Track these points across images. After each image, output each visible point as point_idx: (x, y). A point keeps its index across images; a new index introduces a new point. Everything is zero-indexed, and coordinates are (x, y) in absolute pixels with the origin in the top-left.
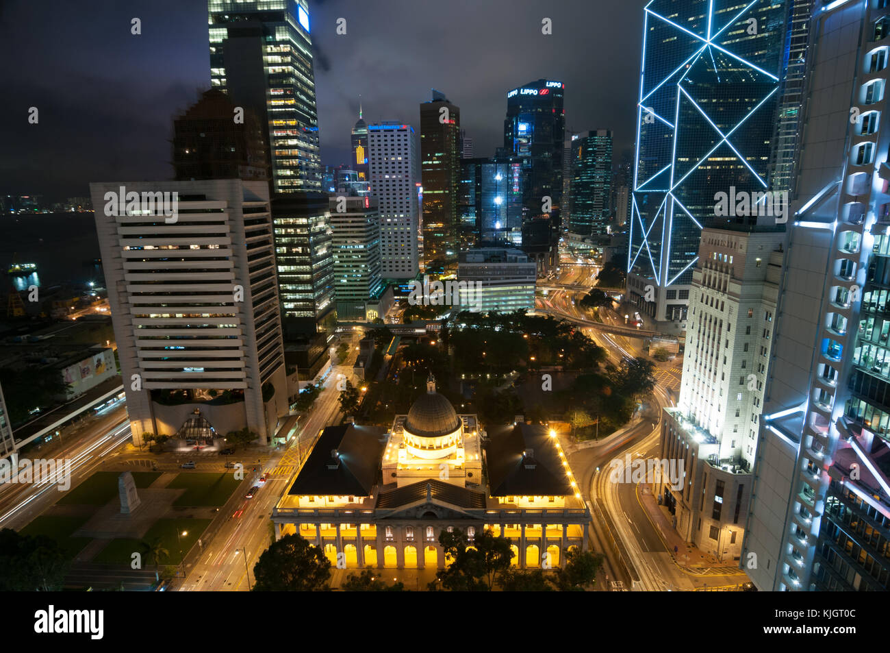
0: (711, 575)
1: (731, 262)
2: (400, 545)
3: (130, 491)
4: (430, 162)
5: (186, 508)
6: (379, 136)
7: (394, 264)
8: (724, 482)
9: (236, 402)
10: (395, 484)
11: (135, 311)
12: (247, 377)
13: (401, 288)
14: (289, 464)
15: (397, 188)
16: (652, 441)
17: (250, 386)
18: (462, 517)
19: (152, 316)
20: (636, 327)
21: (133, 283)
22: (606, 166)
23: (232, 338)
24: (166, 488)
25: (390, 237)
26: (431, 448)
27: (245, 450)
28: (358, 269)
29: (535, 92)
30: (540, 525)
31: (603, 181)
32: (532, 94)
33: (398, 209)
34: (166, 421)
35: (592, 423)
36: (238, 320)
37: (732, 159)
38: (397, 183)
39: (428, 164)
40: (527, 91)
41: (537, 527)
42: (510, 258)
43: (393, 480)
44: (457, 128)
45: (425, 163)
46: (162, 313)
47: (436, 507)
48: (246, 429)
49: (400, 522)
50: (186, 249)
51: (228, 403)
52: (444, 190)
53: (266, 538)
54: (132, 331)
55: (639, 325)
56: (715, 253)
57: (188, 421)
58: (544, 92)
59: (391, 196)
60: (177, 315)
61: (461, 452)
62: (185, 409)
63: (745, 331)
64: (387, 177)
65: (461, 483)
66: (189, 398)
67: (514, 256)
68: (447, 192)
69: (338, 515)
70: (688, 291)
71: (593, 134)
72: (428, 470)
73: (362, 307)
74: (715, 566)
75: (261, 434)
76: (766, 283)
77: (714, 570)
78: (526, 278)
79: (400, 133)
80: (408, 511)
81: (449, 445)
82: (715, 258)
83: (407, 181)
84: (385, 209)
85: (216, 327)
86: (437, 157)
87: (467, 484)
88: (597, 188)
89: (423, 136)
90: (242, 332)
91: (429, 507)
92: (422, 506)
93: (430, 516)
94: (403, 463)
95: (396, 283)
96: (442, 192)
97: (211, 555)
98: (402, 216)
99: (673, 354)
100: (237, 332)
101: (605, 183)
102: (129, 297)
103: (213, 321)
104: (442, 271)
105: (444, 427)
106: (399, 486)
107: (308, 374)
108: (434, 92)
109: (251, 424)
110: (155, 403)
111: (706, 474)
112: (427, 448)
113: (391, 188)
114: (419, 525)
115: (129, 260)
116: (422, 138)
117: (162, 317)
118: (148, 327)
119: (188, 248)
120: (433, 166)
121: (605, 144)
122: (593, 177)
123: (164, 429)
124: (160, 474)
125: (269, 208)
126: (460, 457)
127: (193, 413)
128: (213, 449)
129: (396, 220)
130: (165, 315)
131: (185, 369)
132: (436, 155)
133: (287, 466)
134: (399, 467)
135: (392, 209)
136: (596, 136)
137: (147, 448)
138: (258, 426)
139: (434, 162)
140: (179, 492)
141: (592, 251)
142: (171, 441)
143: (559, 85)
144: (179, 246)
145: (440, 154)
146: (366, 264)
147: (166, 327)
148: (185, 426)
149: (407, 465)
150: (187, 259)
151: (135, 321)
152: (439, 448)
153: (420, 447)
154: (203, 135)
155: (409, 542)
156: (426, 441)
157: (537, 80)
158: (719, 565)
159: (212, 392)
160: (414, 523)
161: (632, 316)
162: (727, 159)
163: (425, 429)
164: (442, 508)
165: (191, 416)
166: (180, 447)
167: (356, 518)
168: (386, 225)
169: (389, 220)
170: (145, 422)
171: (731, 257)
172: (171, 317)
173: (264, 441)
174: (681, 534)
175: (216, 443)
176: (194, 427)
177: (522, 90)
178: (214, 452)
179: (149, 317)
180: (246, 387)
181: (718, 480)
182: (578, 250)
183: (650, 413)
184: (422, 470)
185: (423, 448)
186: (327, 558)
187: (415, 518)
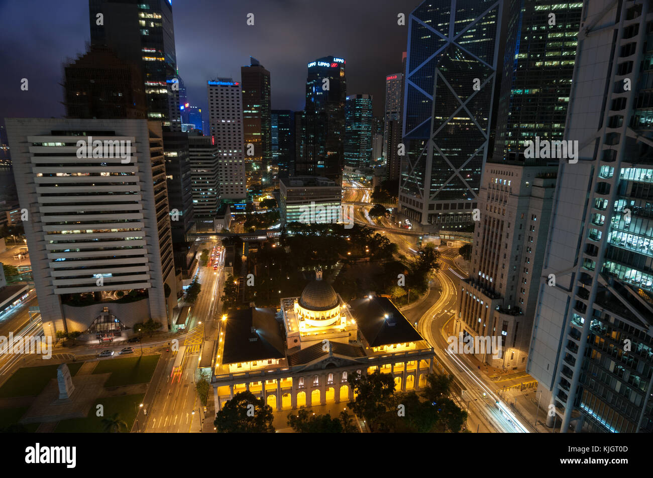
0: (503, 381)
1: (509, 185)
2: (308, 390)
3: (67, 379)
4: (250, 112)
5: (117, 388)
6: (217, 90)
7: (229, 188)
8: (508, 322)
9: (140, 300)
10: (299, 347)
11: (47, 228)
12: (151, 279)
13: (235, 207)
14: (193, 344)
15: (232, 130)
16: (442, 303)
17: (153, 286)
18: (353, 364)
19: (64, 232)
20: (408, 229)
21: (45, 205)
22: (369, 120)
23: (137, 247)
24: (92, 374)
25: (226, 168)
26: (323, 319)
27: (151, 337)
28: (206, 192)
29: (328, 65)
30: (390, 365)
31: (366, 129)
32: (326, 66)
33: (232, 146)
34: (77, 320)
35: (405, 293)
36: (143, 234)
37: (467, 119)
38: (231, 126)
39: (248, 113)
40: (322, 64)
41: (389, 366)
42: (322, 183)
43: (296, 344)
44: (269, 87)
45: (245, 112)
46: (73, 230)
47: (336, 359)
48: (151, 321)
49: (309, 373)
50: (98, 176)
51: (134, 301)
52: (261, 133)
53: (197, 401)
54: (45, 246)
55: (410, 228)
56: (497, 179)
57: (97, 319)
58: (334, 65)
59: (227, 136)
60: (88, 231)
61: (344, 319)
62: (95, 308)
63: (519, 227)
64: (223, 121)
65: (346, 341)
66: (96, 298)
67: (325, 182)
68: (263, 134)
69: (264, 374)
70: (477, 203)
71: (360, 96)
72: (323, 334)
73: (212, 221)
74: (503, 375)
75: (162, 323)
76: (531, 198)
77: (503, 377)
78: (334, 197)
79: (233, 88)
80: (316, 365)
81: (335, 315)
82: (496, 182)
83: (239, 125)
84: (222, 146)
85: (124, 240)
86: (255, 108)
87: (350, 341)
88: (363, 135)
89: (244, 92)
90: (147, 242)
91: (331, 360)
92: (326, 360)
93: (332, 366)
94: (303, 332)
95: (231, 203)
96: (259, 134)
97: (154, 420)
98: (235, 151)
99: (437, 246)
100: (143, 243)
101: (368, 131)
102: (41, 217)
103: (121, 235)
104: (261, 193)
105: (331, 303)
106: (302, 348)
107: (187, 274)
108: (252, 60)
109: (155, 316)
110: (65, 306)
111: (496, 318)
112: (320, 319)
113: (227, 130)
114: (323, 374)
115: (42, 185)
116: (243, 93)
117: (73, 233)
118: (59, 242)
119: (99, 175)
120: (251, 114)
121: (367, 104)
122: (360, 127)
123: (75, 327)
124: (82, 364)
125: (162, 144)
126: (343, 323)
127: (103, 311)
128: (122, 339)
129: (230, 155)
130: (76, 231)
131: (94, 275)
132: (254, 106)
133: (192, 345)
134: (302, 335)
135: (227, 146)
136: (361, 98)
137: (59, 344)
138: (160, 316)
139: (253, 112)
140: (106, 376)
141: (362, 178)
142: (82, 336)
143: (342, 61)
144: (90, 174)
145: (257, 106)
146: (213, 188)
147: (77, 241)
148: (95, 322)
149: (306, 333)
150: (97, 184)
151: (46, 237)
152: (329, 318)
153: (315, 318)
154: (93, 81)
155: (315, 387)
156: (318, 314)
157: (327, 56)
158: (505, 374)
159: (120, 293)
160: (320, 372)
161: (403, 222)
162: (464, 119)
163: (318, 306)
164: (340, 360)
165: (101, 314)
166: (91, 340)
167: (277, 374)
168: (223, 158)
169: (225, 155)
170: (56, 323)
171: (510, 182)
172: (82, 233)
173: (166, 328)
174: (478, 358)
175: (124, 334)
176: (104, 322)
177: (319, 62)
178: (124, 341)
179: (60, 233)
180: (150, 287)
181: (504, 321)
182: (352, 178)
183: (435, 285)
184: (319, 335)
185: (318, 319)
186: (269, 406)
187: (321, 369)
